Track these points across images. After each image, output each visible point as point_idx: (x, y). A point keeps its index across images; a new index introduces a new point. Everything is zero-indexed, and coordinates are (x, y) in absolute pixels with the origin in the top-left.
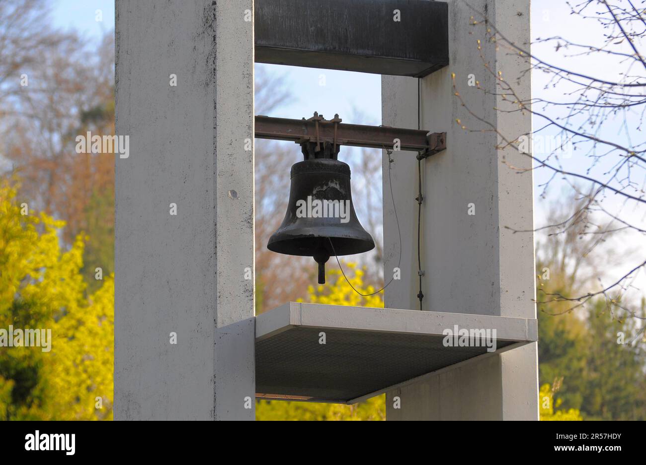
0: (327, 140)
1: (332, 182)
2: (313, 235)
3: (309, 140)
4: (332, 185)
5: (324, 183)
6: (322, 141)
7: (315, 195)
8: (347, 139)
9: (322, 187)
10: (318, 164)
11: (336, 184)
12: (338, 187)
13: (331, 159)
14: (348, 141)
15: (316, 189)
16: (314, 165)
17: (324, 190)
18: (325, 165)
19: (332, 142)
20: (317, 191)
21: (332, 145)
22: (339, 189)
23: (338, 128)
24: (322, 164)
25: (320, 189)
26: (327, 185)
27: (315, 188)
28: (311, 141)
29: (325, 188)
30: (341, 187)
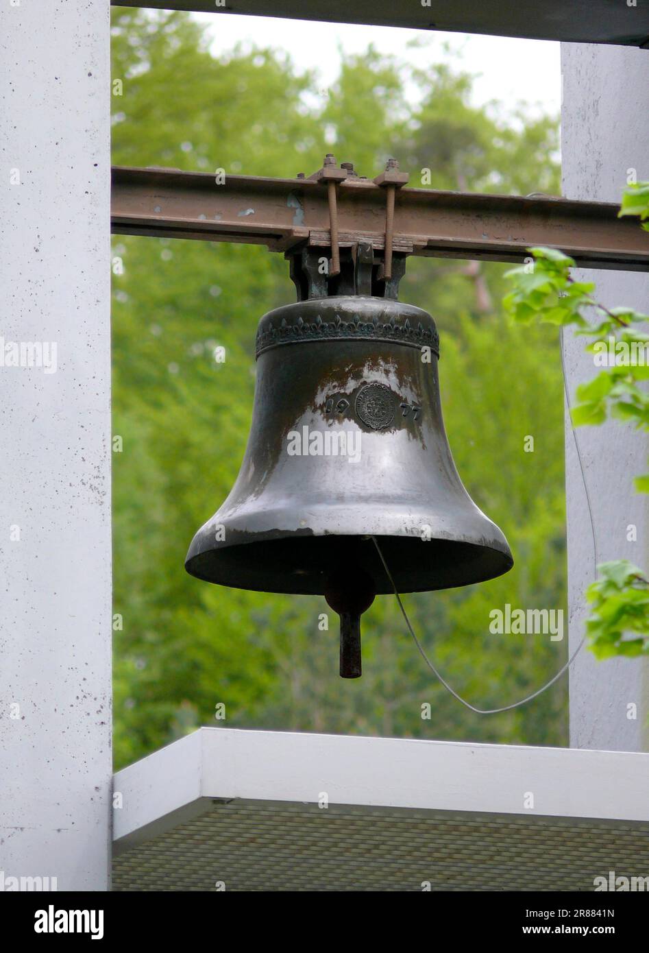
0: (364, 240)
1: (374, 366)
2: (309, 530)
3: (307, 239)
4: (373, 376)
5: (350, 371)
6: (349, 244)
7: (321, 407)
8: (426, 237)
9: (343, 384)
10: (331, 314)
11: (387, 372)
12: (392, 381)
13: (373, 298)
14: (430, 241)
15: (326, 389)
16: (319, 318)
17: (348, 392)
18: (354, 314)
19: (381, 247)
20: (328, 397)
21: (380, 254)
22: (394, 388)
23: (399, 204)
24: (345, 315)
25: (336, 391)
26: (357, 376)
27: (323, 386)
28: (313, 242)
29: (351, 385)
30: (401, 383)
